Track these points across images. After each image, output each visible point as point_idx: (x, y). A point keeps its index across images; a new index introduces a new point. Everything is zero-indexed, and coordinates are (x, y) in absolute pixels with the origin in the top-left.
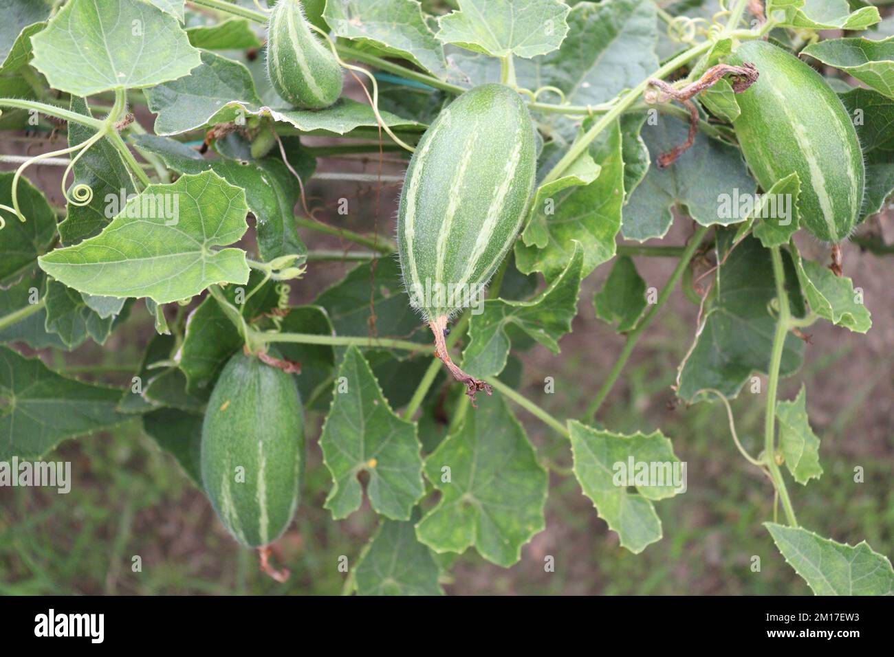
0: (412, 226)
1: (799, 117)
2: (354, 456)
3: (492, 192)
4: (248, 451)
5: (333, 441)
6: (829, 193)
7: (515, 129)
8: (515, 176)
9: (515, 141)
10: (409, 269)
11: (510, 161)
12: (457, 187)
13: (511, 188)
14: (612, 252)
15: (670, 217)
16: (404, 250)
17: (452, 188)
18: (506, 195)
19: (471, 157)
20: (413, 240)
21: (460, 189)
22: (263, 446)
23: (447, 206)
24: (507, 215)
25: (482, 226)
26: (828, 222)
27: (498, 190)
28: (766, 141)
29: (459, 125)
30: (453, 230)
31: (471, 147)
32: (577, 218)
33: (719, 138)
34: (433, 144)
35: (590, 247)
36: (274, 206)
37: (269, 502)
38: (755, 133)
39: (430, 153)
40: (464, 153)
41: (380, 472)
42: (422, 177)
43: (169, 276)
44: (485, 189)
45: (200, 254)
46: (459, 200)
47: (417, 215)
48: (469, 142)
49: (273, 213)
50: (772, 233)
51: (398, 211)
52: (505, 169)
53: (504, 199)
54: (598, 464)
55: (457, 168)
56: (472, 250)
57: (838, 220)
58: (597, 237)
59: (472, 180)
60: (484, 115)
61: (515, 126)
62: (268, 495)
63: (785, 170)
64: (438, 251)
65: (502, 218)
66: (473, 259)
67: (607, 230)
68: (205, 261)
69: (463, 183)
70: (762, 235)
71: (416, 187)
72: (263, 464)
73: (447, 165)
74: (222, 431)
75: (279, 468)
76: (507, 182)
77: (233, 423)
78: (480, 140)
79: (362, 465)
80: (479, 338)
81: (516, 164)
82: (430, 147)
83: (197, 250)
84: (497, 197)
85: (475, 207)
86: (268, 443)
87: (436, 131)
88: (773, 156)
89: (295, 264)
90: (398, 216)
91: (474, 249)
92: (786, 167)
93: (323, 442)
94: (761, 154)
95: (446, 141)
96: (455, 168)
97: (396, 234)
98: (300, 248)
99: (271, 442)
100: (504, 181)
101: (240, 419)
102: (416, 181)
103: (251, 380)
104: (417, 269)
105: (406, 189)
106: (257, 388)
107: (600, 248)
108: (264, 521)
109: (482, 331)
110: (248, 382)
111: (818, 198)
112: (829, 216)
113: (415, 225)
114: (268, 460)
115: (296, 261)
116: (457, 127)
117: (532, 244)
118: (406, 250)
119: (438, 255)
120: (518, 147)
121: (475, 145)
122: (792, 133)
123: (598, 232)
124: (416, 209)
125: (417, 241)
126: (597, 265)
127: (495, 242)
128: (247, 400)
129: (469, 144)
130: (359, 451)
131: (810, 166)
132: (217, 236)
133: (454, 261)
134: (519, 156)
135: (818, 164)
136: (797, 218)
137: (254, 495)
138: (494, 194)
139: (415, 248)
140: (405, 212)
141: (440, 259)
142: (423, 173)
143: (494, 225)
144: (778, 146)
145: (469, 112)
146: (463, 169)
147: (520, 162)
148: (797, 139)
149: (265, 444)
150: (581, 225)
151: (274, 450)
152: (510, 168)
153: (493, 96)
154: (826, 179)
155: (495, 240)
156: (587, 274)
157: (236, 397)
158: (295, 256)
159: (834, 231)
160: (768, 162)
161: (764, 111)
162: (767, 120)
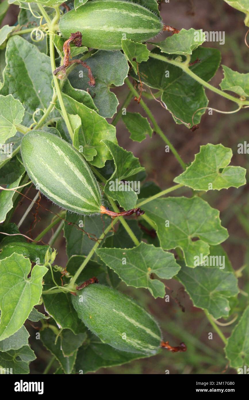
0: (62, 200)
1: (100, 26)
2: (142, 275)
3: (65, 165)
4: (114, 317)
5: (130, 280)
6: (137, 28)
7: (47, 142)
8: (64, 152)
9: (51, 145)
10: (77, 210)
11: (57, 151)
12: (57, 176)
13: (68, 156)
14: (114, 128)
15: (113, 94)
16: (69, 208)
17: (57, 179)
18: (70, 160)
19: (48, 165)
20: (67, 203)
21: (58, 176)
22: (115, 309)
23: (62, 184)
24: (77, 163)
25: (76, 175)
26: (149, 32)
27: (66, 162)
28: (103, 42)
29: (34, 162)
30: (72, 186)
31: (45, 163)
32: (93, 133)
33: (92, 54)
34: (36, 176)
35: (107, 135)
36: (25, 248)
37: (141, 323)
38: (97, 44)
39: (39, 179)
40: (46, 167)
41: (155, 268)
42: (46, 187)
43: (30, 298)
44: (63, 167)
45: (28, 283)
46: (62, 178)
47: (59, 196)
48: (42, 162)
49: (27, 250)
50: (143, 55)
51: (54, 202)
52: (60, 155)
53: (70, 161)
54: (200, 178)
55: (50, 172)
56: (82, 183)
57: (151, 28)
58: (105, 130)
59: (58, 169)
60: (35, 151)
61: (45, 141)
62: (137, 321)
63: (118, 41)
64: (76, 196)
65: (77, 166)
66: (86, 185)
67: (104, 125)
68: (32, 283)
69: (57, 173)
70: (141, 60)
71: (49, 191)
72: (123, 314)
73: (47, 176)
74: (100, 324)
75: (129, 309)
76: (65, 157)
77: (99, 316)
78: (44, 158)
79: (148, 274)
80: (119, 197)
81: (60, 150)
82: (36, 178)
83: (26, 283)
84: (69, 164)
85: (68, 174)
86: (115, 307)
87: (31, 172)
88: (110, 43)
89: (51, 252)
90: (55, 203)
91: (83, 182)
92: (117, 40)
93: (128, 284)
94: (107, 46)
95: (38, 171)
96: (50, 174)
97: (61, 208)
98: (46, 248)
99: (116, 305)
100: (64, 158)
101: (99, 312)
102: (46, 190)
103: (86, 298)
104: (79, 207)
105: (47, 195)
106: (90, 298)
107: (110, 131)
108: (148, 331)
109: (117, 195)
110: (86, 300)
111: (137, 33)
112: (147, 31)
113: (62, 199)
114: (123, 311)
115: (49, 251)
116: (34, 163)
117: (93, 158)
118: (70, 207)
119: (78, 197)
120: (54, 145)
121: (45, 161)
122: (105, 32)
123: (103, 128)
124: (57, 195)
125: (69, 201)
126: (115, 136)
127: (85, 173)
128: (93, 305)
129: (43, 163)
130: (141, 272)
131: (122, 31)
132: (25, 273)
133: (83, 192)
134: (57, 147)
135: (122, 28)
136: (141, 44)
137: (134, 327)
138: (67, 164)
139: (71, 204)
140: (55, 200)
141: (79, 196)
142: (45, 186)
143: (78, 170)
144: (107, 39)
145: (31, 156)
146: (52, 170)
147: (60, 147)
148: (108, 31)
149: (115, 308)
150: (97, 133)
151: (119, 306)
152: (61, 153)
153: (29, 143)
154: (130, 27)
155: (84, 173)
156: (117, 142)
157: (89, 309)
158: (48, 251)
159: (156, 30)
160: (112, 45)
161: (91, 37)
162: (94, 38)
